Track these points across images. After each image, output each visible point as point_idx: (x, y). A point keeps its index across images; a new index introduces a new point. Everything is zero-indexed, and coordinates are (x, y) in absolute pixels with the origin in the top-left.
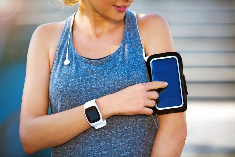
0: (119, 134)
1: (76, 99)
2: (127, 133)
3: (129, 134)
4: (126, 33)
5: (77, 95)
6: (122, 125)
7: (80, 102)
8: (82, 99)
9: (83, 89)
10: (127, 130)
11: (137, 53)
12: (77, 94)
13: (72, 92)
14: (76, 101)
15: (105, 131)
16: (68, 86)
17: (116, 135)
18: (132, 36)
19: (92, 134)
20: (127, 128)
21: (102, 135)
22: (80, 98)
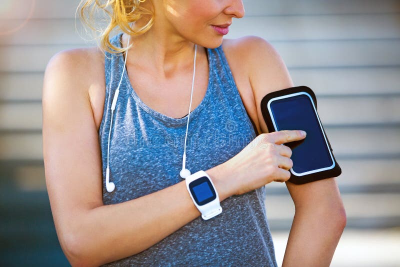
0: (216, 242)
1: (146, 182)
2: (229, 240)
3: (231, 242)
4: (212, 71)
5: (149, 175)
6: (221, 225)
7: (154, 187)
8: (156, 182)
9: (159, 164)
10: (229, 233)
11: (235, 106)
12: (150, 173)
13: (141, 170)
14: (147, 185)
15: (193, 236)
16: (134, 158)
17: (212, 242)
18: (224, 77)
19: (172, 241)
20: (229, 230)
21: (189, 242)
22: (154, 180)
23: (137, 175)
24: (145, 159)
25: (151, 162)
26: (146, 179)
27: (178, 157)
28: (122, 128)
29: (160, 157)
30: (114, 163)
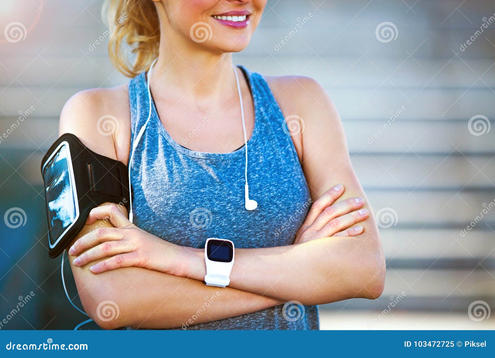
5: (184, 224)
12: (185, 222)
23: (170, 224)
24: (180, 205)
25: (187, 209)
26: (180, 229)
27: (218, 204)
28: (152, 170)
29: (198, 203)
30: (144, 210)
